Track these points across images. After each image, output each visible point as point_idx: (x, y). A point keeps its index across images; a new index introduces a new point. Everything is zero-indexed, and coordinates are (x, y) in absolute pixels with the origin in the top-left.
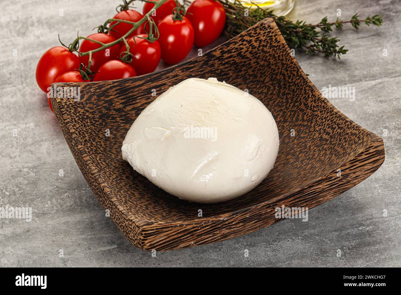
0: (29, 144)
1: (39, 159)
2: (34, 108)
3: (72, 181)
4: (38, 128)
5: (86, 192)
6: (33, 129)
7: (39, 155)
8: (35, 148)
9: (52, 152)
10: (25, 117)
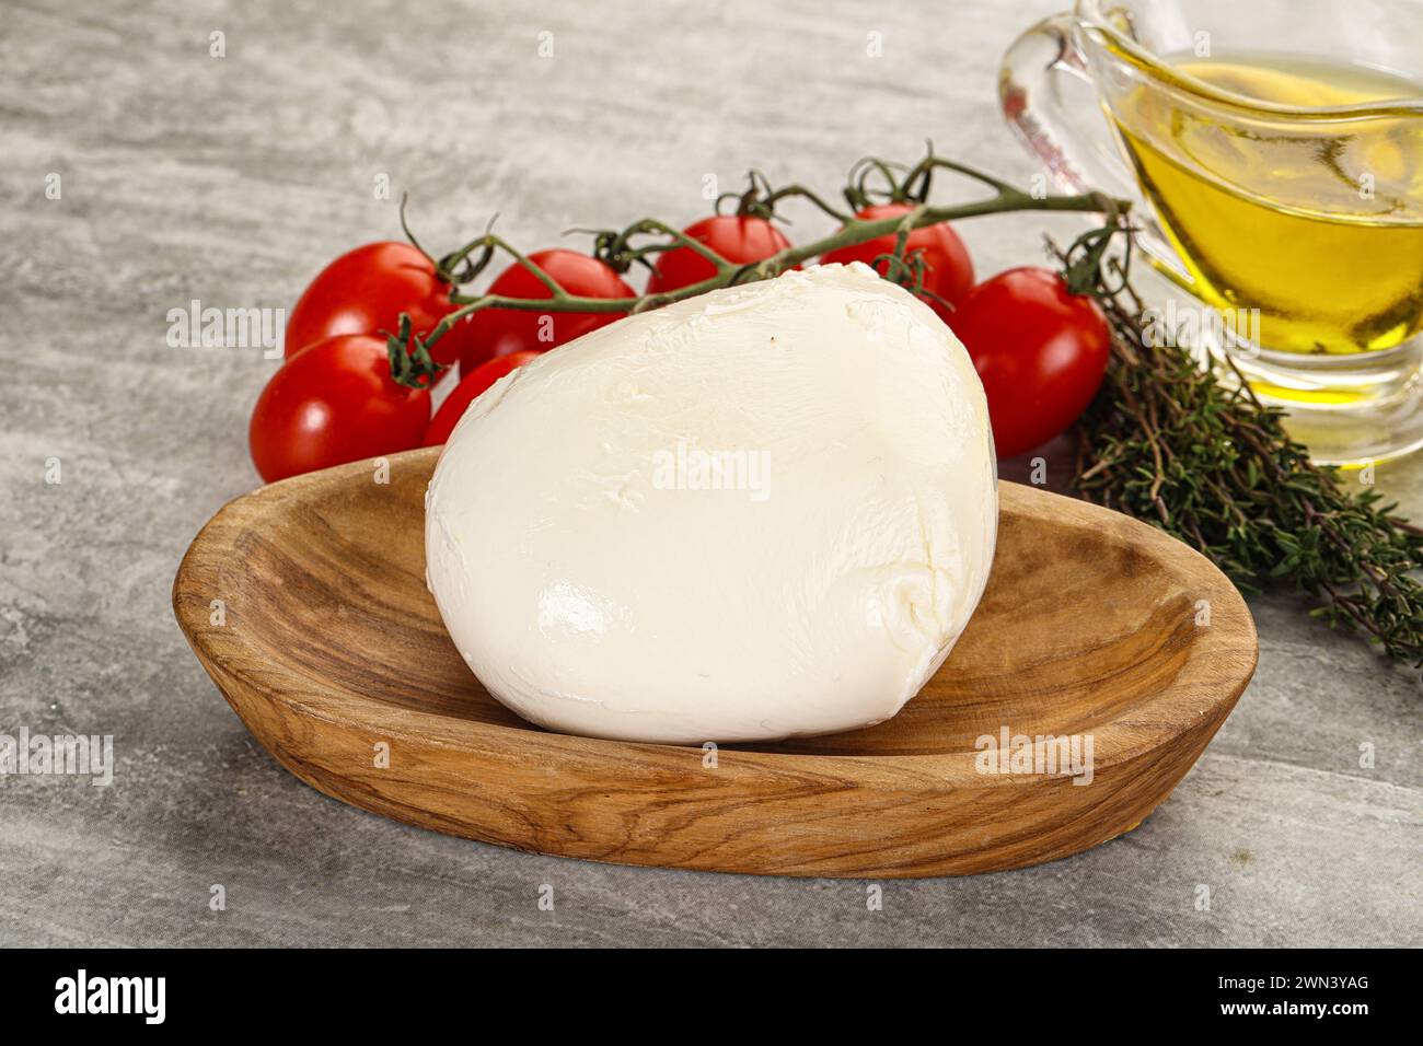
0: (102, 541)
1: (90, 598)
2: (229, 436)
3: (122, 710)
4: (181, 501)
5: (132, 767)
6: (161, 500)
7: (96, 586)
8: (109, 562)
9: (151, 594)
10: (174, 452)
